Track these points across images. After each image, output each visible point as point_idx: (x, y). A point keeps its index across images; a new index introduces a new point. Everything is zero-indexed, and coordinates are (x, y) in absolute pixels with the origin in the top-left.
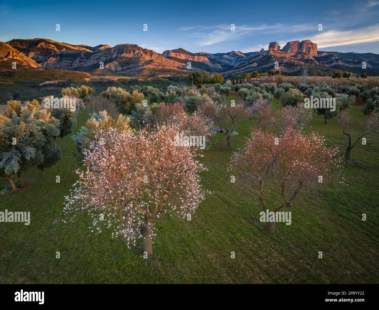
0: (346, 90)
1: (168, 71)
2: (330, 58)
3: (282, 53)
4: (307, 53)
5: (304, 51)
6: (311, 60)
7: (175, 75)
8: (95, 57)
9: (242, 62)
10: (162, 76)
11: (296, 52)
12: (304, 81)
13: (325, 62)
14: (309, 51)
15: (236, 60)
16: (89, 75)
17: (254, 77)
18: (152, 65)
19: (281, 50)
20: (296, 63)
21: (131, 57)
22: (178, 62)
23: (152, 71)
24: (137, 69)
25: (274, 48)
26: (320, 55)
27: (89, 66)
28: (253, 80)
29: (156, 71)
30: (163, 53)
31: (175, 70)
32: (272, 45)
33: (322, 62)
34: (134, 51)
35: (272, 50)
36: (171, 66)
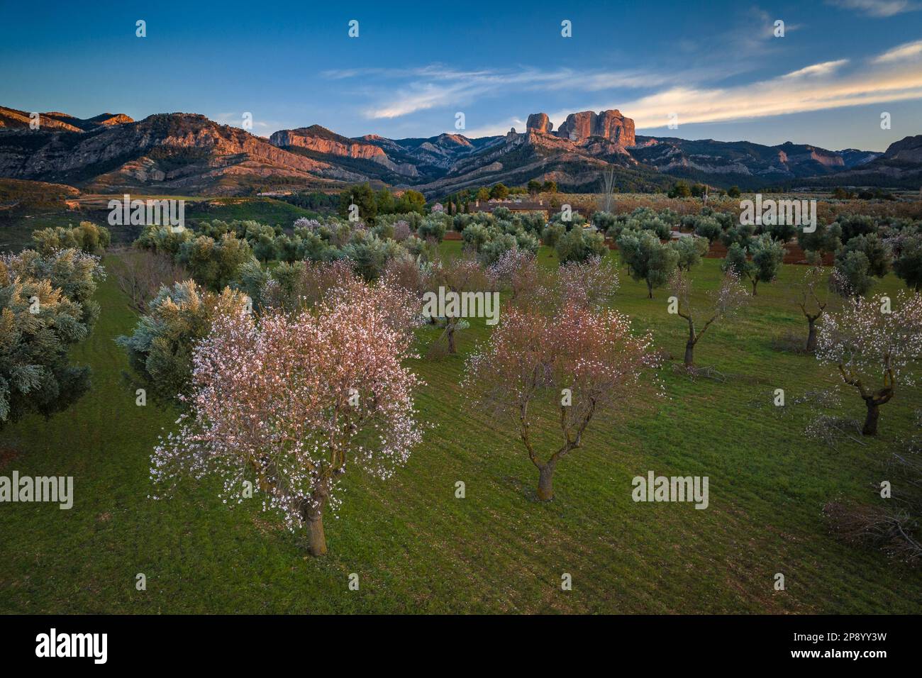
0: (695, 225)
1: (287, 182)
2: (663, 152)
3: (558, 140)
4: (612, 140)
5: (606, 135)
6: (623, 156)
7: (304, 191)
8: (91, 146)
9: (466, 160)
10: (270, 194)
11: (588, 138)
12: (608, 206)
13: (653, 160)
14: (617, 136)
15: (452, 154)
16: (77, 192)
17: (497, 198)
18: (244, 166)
19: (555, 133)
20: (590, 164)
21: (189, 147)
22: (312, 158)
23: (244, 182)
24: (204, 176)
25: (540, 129)
26: (642, 146)
27: (77, 169)
28: (495, 205)
29: (255, 181)
30: (271, 137)
31: (305, 180)
32: (534, 121)
33: (645, 160)
34: (196, 132)
35: (535, 133)
36: (294, 169)
